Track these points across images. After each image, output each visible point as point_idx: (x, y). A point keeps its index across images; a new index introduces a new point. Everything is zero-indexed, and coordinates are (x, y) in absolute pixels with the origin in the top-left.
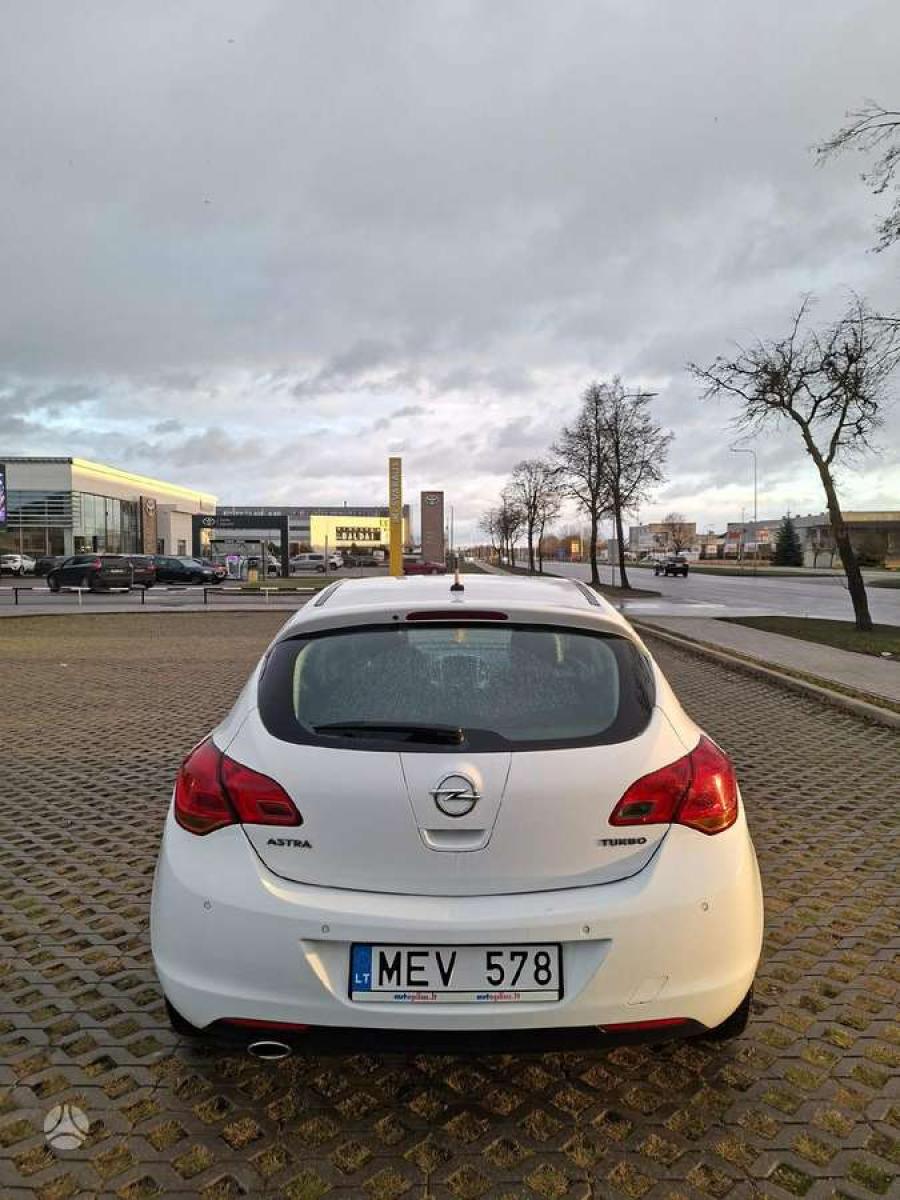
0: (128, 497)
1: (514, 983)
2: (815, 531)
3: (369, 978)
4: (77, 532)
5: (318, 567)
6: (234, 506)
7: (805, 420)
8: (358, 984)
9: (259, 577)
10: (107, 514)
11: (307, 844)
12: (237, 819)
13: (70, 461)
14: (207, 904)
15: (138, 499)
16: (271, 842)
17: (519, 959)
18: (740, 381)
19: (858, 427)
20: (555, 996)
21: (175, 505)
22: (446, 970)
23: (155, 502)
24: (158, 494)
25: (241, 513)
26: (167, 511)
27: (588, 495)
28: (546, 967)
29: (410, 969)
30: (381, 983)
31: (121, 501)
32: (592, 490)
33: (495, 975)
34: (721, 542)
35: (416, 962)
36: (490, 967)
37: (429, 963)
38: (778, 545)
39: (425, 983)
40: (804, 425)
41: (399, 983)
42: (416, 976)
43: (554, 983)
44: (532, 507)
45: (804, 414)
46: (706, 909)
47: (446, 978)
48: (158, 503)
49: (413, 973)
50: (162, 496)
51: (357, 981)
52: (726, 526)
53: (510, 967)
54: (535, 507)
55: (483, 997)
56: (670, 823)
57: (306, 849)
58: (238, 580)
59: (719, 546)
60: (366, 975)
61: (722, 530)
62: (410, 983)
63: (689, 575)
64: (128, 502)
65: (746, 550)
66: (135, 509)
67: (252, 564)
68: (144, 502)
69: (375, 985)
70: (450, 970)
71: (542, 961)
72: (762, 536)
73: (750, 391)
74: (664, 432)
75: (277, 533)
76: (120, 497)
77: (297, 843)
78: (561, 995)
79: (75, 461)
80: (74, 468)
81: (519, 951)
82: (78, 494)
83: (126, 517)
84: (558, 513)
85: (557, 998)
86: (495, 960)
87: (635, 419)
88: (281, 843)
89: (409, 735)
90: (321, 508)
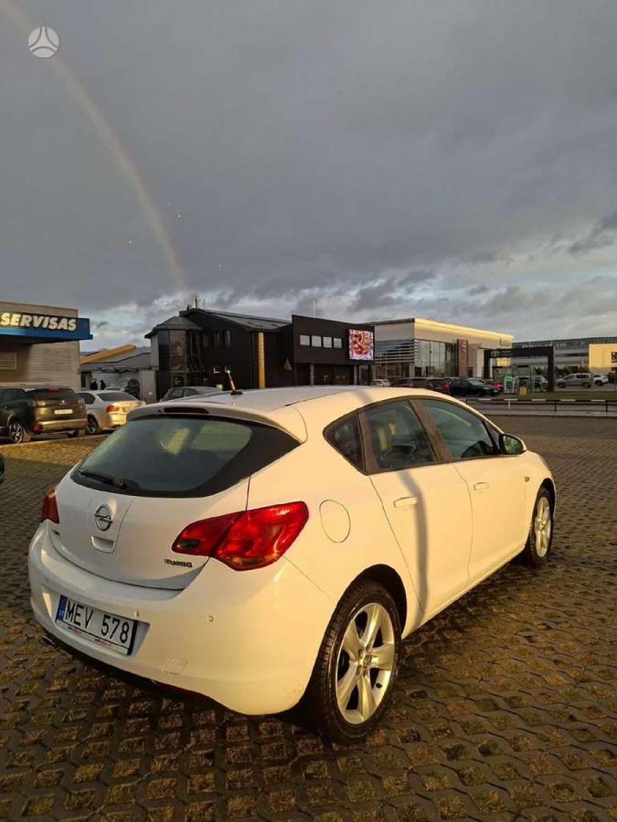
0: (450, 341)
4: (418, 365)
5: (583, 384)
6: (530, 341)
9: (527, 392)
10: (430, 352)
13: (413, 321)
15: (456, 343)
20: (126, 651)
21: (480, 344)
23: (467, 342)
24: (470, 337)
25: (536, 346)
26: (475, 348)
31: (446, 344)
43: (127, 644)
46: (211, 621)
48: (469, 343)
50: (474, 338)
53: (112, 626)
56: (210, 556)
58: (512, 394)
64: (450, 344)
66: (454, 348)
67: (523, 382)
68: (460, 342)
70: (90, 618)
71: (125, 629)
75: (545, 360)
76: (445, 341)
78: (130, 651)
79: (416, 320)
80: (415, 324)
81: (116, 620)
82: (418, 341)
83: (449, 354)
85: (126, 653)
90: (599, 338)
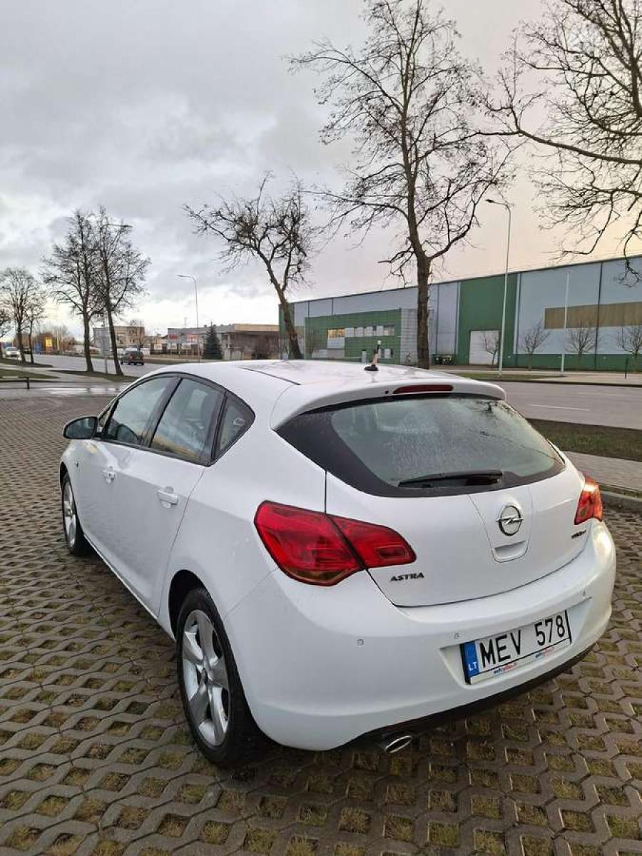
1: (550, 641)
2: (227, 336)
3: (477, 664)
7: (268, 259)
8: (472, 671)
11: (421, 575)
12: (363, 566)
14: (361, 641)
16: (394, 579)
17: (549, 624)
18: (222, 225)
19: (298, 268)
22: (517, 644)
27: (79, 301)
28: (561, 626)
29: (499, 649)
30: (484, 666)
32: (82, 298)
33: (540, 638)
34: (164, 341)
35: (501, 643)
36: (538, 634)
37: (507, 642)
38: (204, 345)
39: (508, 657)
40: (268, 263)
41: (494, 663)
42: (503, 654)
44: (20, 307)
45: (267, 255)
47: (518, 649)
49: (501, 652)
51: (470, 669)
52: (167, 331)
54: (22, 308)
55: (539, 654)
57: (420, 579)
59: (163, 345)
60: (475, 663)
61: (164, 333)
62: (501, 660)
63: (145, 364)
65: (183, 348)
69: (481, 669)
72: (192, 338)
73: (231, 234)
74: (143, 258)
77: (413, 576)
84: (43, 314)
86: (540, 629)
87: (119, 243)
88: (401, 578)
89: (466, 480)
